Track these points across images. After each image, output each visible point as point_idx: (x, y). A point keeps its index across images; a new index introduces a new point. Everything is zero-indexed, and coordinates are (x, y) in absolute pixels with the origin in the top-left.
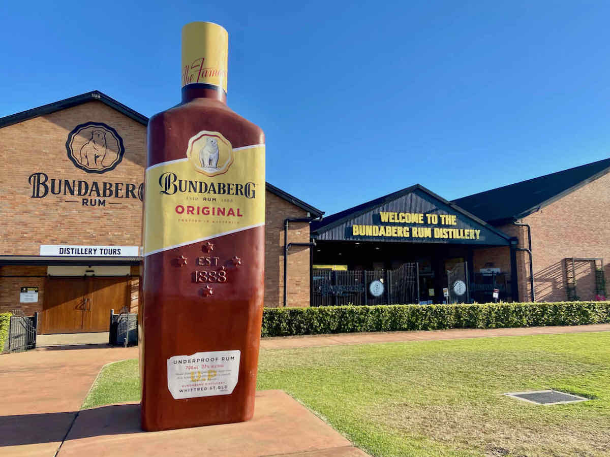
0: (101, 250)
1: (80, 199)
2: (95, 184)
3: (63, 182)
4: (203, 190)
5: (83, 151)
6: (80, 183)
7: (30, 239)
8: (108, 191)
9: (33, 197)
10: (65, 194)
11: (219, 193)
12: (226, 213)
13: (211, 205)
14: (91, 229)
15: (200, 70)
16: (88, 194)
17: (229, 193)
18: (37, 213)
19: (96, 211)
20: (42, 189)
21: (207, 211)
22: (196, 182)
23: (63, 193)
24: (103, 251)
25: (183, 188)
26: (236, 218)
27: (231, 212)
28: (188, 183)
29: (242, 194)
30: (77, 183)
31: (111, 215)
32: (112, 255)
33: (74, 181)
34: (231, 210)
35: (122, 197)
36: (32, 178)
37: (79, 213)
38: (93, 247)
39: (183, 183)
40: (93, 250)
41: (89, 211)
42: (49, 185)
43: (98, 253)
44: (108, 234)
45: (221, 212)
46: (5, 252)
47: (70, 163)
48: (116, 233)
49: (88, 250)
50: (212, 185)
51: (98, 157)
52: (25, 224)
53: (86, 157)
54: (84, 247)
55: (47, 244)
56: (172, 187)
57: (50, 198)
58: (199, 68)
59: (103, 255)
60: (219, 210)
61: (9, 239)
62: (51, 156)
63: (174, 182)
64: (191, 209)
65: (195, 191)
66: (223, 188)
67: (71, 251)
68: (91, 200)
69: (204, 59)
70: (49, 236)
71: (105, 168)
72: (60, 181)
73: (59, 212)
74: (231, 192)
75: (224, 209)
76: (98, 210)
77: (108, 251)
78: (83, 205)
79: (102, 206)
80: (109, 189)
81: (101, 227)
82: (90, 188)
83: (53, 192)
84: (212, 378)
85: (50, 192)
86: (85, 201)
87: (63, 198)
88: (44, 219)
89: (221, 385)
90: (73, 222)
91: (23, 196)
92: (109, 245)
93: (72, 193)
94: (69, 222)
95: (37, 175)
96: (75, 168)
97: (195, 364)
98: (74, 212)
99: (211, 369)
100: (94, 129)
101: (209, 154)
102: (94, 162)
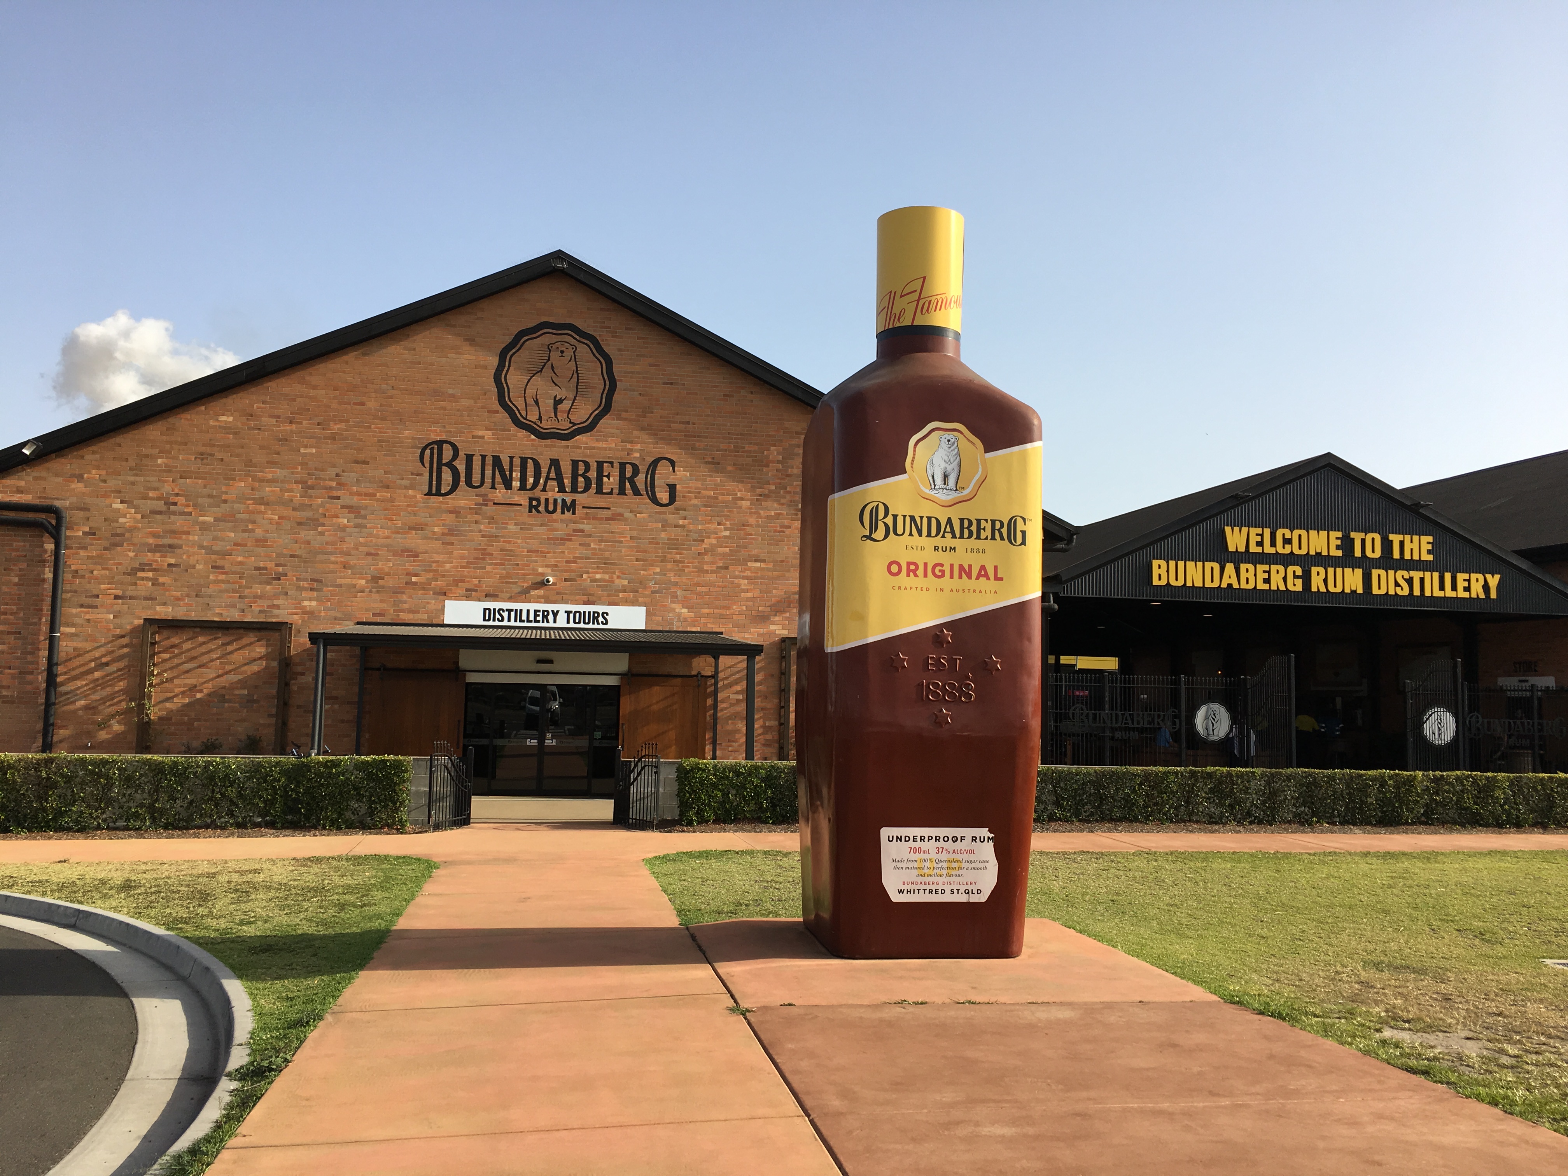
0: (568, 613)
1: (523, 499)
2: (555, 463)
3: (489, 460)
4: (934, 532)
5: (530, 391)
6: (524, 461)
7: (424, 587)
8: (581, 479)
9: (429, 493)
10: (493, 487)
11: (962, 537)
12: (974, 574)
13: (946, 559)
14: (547, 566)
15: (918, 301)
16: (540, 487)
17: (978, 537)
18: (436, 529)
19: (556, 525)
20: (447, 476)
21: (940, 571)
22: (921, 518)
23: (490, 485)
24: (572, 615)
25: (900, 530)
26: (992, 584)
27: (983, 572)
28: (908, 519)
29: (1002, 538)
30: (517, 462)
31: (590, 536)
32: (591, 626)
33: (511, 458)
34: (983, 568)
35: (611, 493)
36: (428, 452)
37: (521, 529)
38: (550, 607)
39: (900, 520)
40: (551, 613)
41: (541, 525)
42: (461, 466)
43: (561, 622)
44: (582, 576)
45: (965, 572)
46: (374, 615)
47: (504, 416)
48: (598, 576)
49: (541, 614)
50: (949, 521)
51: (561, 401)
52: (414, 554)
53: (537, 402)
54: (533, 607)
55: (457, 598)
56: (881, 526)
57: (464, 498)
58: (915, 296)
59: (572, 625)
60: (961, 567)
61: (383, 587)
62: (466, 403)
63: (884, 518)
64: (913, 567)
65: (920, 535)
66: (968, 528)
67: (505, 614)
68: (547, 500)
69: (924, 278)
70: (463, 581)
71: (576, 427)
72: (483, 457)
73: (482, 527)
74: (983, 535)
75: (970, 566)
76: (561, 523)
77: (580, 617)
78: (530, 511)
79: (568, 515)
80: (583, 475)
81: (567, 562)
82: (544, 474)
83: (469, 483)
84: (953, 872)
85: (462, 483)
86: (534, 503)
87: (490, 496)
88: (452, 544)
89: (970, 888)
90: (511, 551)
91: (410, 492)
92: (585, 603)
93: (508, 485)
94: (502, 550)
95: (436, 446)
96: (514, 429)
97: (925, 845)
98: (512, 527)
99: (952, 856)
100: (554, 338)
101: (943, 465)
102: (553, 415)
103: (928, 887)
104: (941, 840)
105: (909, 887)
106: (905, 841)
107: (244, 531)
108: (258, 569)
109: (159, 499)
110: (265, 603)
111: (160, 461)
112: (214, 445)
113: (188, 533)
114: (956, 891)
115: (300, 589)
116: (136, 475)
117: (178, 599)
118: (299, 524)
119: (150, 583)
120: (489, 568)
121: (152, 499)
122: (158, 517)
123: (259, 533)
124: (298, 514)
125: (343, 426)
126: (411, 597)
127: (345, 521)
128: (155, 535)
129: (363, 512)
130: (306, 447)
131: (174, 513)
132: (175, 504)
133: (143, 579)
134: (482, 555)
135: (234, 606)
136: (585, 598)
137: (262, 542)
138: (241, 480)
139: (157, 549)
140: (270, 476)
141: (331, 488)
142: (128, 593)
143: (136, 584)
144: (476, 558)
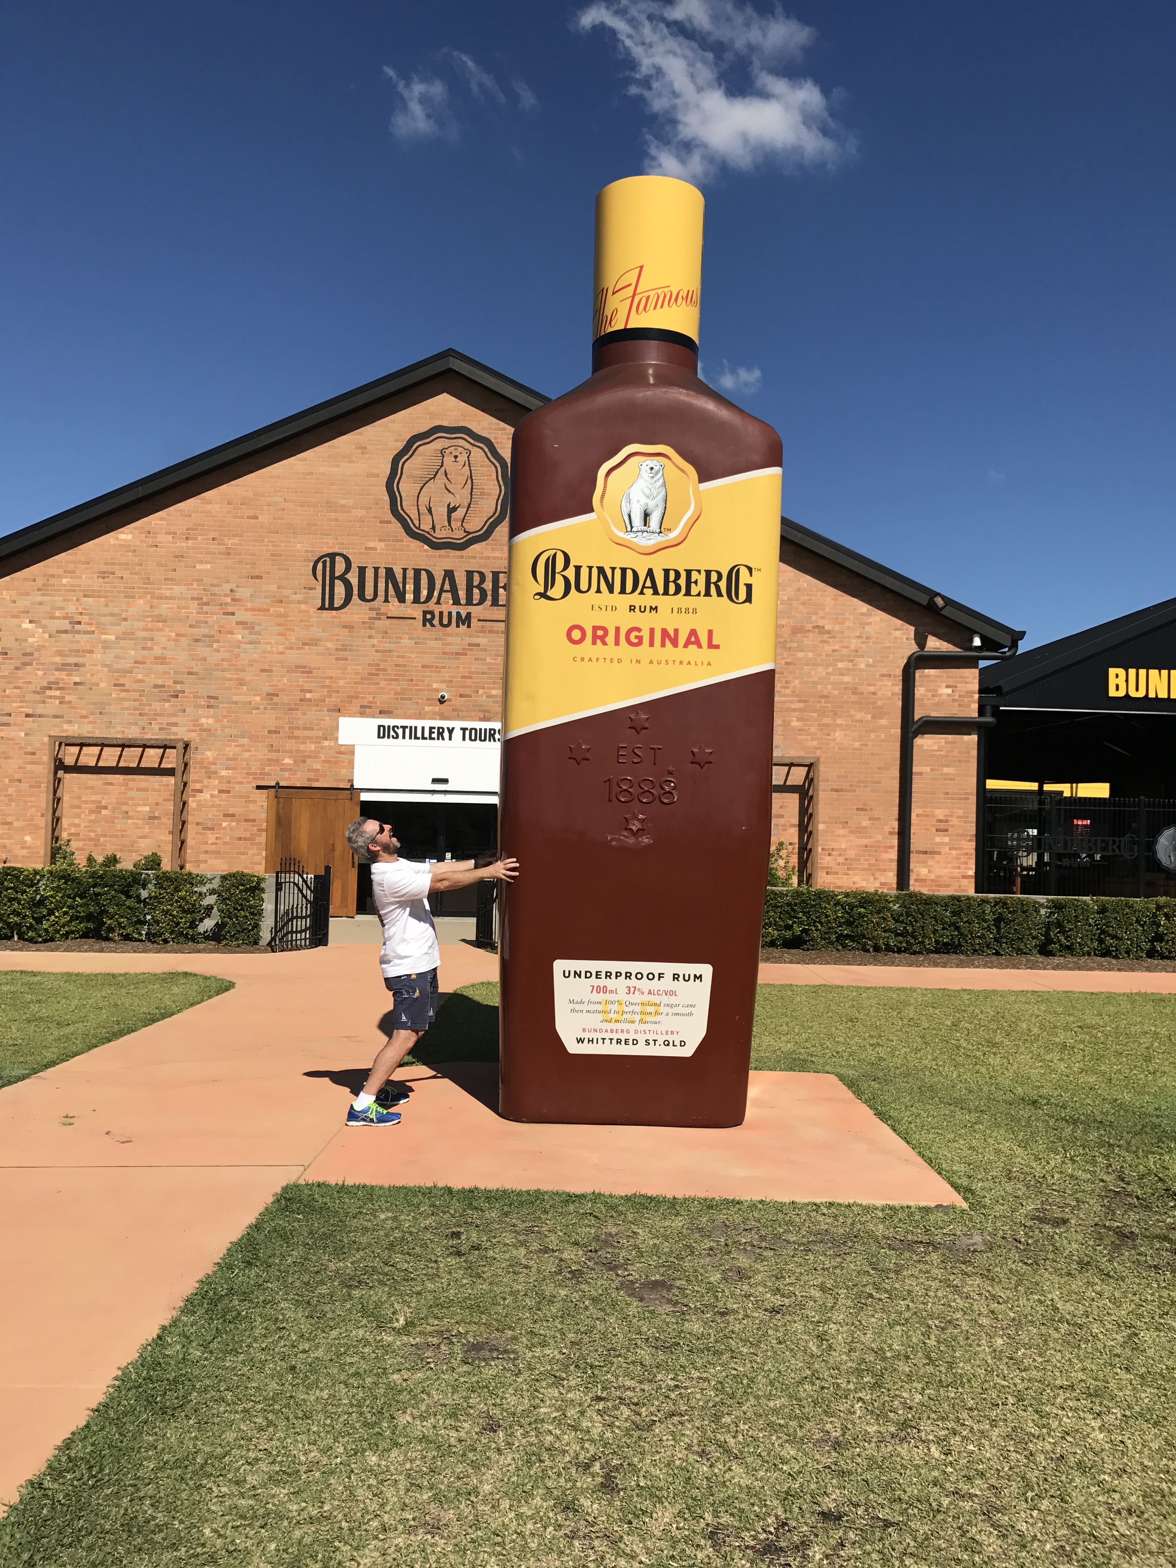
0: (464, 730)
1: (417, 612)
2: (449, 575)
3: (382, 573)
4: (629, 587)
5: (424, 500)
6: (417, 572)
7: (319, 704)
8: (476, 591)
9: (322, 608)
10: (386, 600)
11: (666, 593)
12: (682, 640)
13: (645, 621)
14: (442, 682)
15: (633, 298)
16: (434, 599)
17: (688, 593)
18: (329, 645)
19: (450, 639)
20: (340, 589)
21: (636, 637)
22: (613, 569)
23: (383, 599)
24: (467, 732)
25: (584, 586)
26: (705, 653)
27: (693, 638)
28: (595, 572)
29: (719, 594)
30: (410, 574)
31: (486, 650)
32: (487, 743)
33: (405, 570)
34: (693, 632)
36: (320, 566)
37: (416, 643)
38: (445, 724)
39: (584, 573)
40: (446, 730)
41: (436, 639)
42: (354, 580)
43: (457, 739)
44: (478, 692)
45: (670, 638)
46: (269, 732)
47: (397, 526)
49: (436, 731)
50: (650, 573)
51: (455, 509)
52: (307, 671)
53: (430, 511)
54: (427, 724)
55: (351, 715)
56: (559, 581)
57: (357, 611)
58: (629, 291)
59: (468, 742)
60: (664, 632)
62: (358, 513)
63: (563, 570)
64: (600, 633)
65: (611, 590)
66: (675, 581)
67: (400, 731)
68: (441, 613)
69: (641, 267)
70: (357, 697)
71: (471, 536)
72: (376, 569)
73: (375, 641)
74: (694, 590)
75: (676, 631)
76: (457, 636)
77: (477, 734)
78: (424, 625)
79: (463, 628)
80: (478, 587)
81: (462, 677)
82: (438, 586)
83: (362, 596)
84: (648, 1018)
85: (355, 597)
86: (429, 616)
87: (383, 610)
88: (346, 659)
89: (670, 1038)
90: (405, 666)
91: (303, 607)
92: (481, 720)
93: (401, 599)
94: (396, 665)
95: (328, 559)
96: (407, 539)
97: (611, 983)
98: (406, 642)
99: (646, 998)
100: (446, 443)
101: (644, 500)
102: (446, 523)
103: (615, 1036)
104: (633, 977)
105: (591, 1035)
106: (586, 977)
107: (144, 648)
108: (156, 686)
109: (64, 618)
110: (164, 720)
111: (65, 581)
112: (114, 564)
113: (92, 652)
114: (652, 1043)
115: (197, 706)
116: (43, 595)
117: (83, 717)
118: (197, 641)
119: (58, 702)
120: (383, 684)
121: (59, 618)
122: (63, 635)
123: (158, 651)
124: (192, 630)
125: (236, 540)
126: (304, 714)
127: (240, 637)
128: (59, 653)
129: (257, 628)
130: (201, 562)
131: (79, 632)
132: (79, 623)
133: (51, 697)
134: (376, 671)
135: (136, 724)
136: (481, 715)
137: (161, 660)
138: (140, 598)
139: (64, 667)
140: (167, 593)
141: (226, 604)
142: (38, 712)
143: (44, 702)
144: (369, 674)
